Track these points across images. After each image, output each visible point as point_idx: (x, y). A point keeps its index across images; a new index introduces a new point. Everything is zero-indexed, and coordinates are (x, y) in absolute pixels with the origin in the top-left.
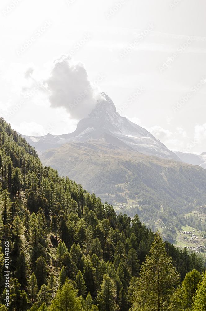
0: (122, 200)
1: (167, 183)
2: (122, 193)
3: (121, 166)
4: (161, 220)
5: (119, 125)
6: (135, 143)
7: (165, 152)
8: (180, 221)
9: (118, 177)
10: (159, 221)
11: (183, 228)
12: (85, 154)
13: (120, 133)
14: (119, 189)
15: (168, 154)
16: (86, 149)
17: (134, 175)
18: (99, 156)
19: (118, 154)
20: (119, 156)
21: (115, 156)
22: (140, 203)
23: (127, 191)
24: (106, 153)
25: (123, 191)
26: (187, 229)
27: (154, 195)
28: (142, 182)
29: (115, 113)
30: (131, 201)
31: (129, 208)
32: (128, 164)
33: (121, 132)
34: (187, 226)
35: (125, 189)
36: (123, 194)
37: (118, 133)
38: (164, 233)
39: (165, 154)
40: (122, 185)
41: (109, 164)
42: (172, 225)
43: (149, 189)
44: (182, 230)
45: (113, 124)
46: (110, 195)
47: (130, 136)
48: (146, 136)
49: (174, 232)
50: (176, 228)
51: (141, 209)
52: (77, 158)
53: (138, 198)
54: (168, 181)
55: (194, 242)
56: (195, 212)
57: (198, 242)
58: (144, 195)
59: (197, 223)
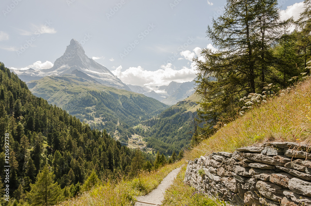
0: (92, 119)
1: (122, 106)
3: (90, 94)
4: (118, 131)
5: (87, 64)
6: (99, 77)
8: (131, 131)
9: (86, 102)
12: (62, 85)
14: (88, 111)
15: (122, 86)
16: (62, 81)
17: (99, 100)
18: (73, 87)
19: (87, 85)
21: (85, 87)
22: (103, 120)
23: (94, 112)
24: (78, 84)
25: (91, 112)
26: (135, 136)
27: (113, 114)
28: (105, 106)
29: (84, 56)
30: (96, 119)
31: (96, 124)
32: (94, 93)
33: (88, 70)
34: (135, 134)
36: (91, 114)
38: (120, 139)
39: (120, 86)
40: (90, 108)
41: (80, 92)
42: (126, 134)
43: (110, 110)
44: (132, 137)
45: (82, 63)
46: (82, 115)
49: (126, 139)
50: (128, 136)
51: (104, 124)
52: (55, 88)
53: (102, 116)
54: (122, 104)
55: (140, 144)
56: (140, 125)
57: (142, 144)
58: (106, 114)
59: (141, 132)
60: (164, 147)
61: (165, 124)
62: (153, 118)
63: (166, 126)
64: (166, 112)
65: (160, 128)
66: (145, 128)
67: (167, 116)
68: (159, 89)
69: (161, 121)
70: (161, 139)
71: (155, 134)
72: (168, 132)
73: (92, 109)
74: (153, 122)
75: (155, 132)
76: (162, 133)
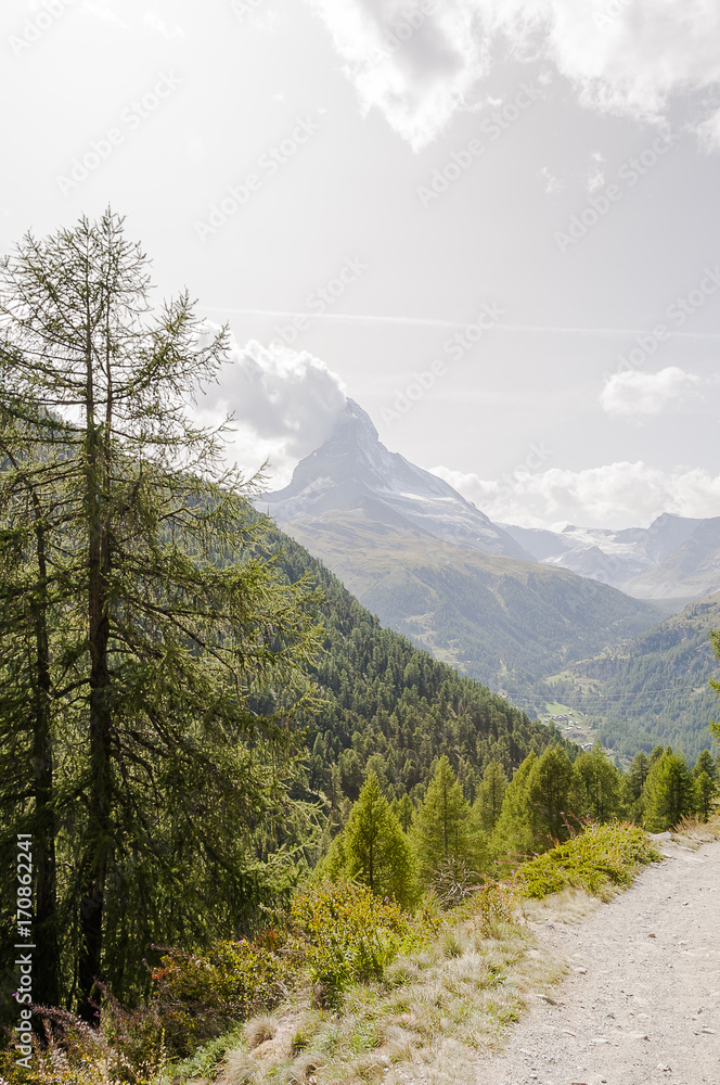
1: (506, 610)
2: (422, 635)
3: (414, 578)
4: (506, 692)
5: (385, 472)
6: (423, 511)
7: (489, 532)
8: (542, 694)
11: (548, 707)
12: (334, 550)
13: (389, 491)
15: (495, 535)
18: (364, 555)
19: (399, 547)
20: (402, 552)
22: (460, 658)
23: (431, 632)
24: (373, 545)
25: (423, 631)
26: (556, 710)
27: (484, 639)
28: (458, 612)
29: (375, 446)
33: (390, 488)
34: (556, 703)
35: (427, 626)
37: (385, 490)
39: (488, 537)
40: (419, 619)
41: (388, 573)
43: (473, 626)
44: (547, 712)
45: (372, 470)
47: (412, 496)
48: (445, 496)
50: (536, 709)
53: (456, 646)
54: (507, 606)
55: (574, 736)
56: (566, 673)
57: (582, 735)
58: (465, 639)
59: (573, 697)
61: (647, 676)
62: (608, 654)
63: (650, 682)
65: (632, 686)
68: (615, 541)
69: (636, 666)
70: (638, 721)
71: (618, 705)
72: (659, 700)
73: (422, 621)
74: (609, 667)
75: (616, 699)
76: (640, 704)
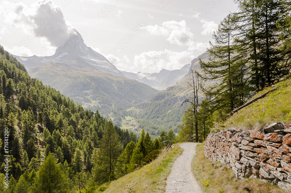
0: (88, 101)
1: (117, 90)
2: (88, 97)
3: (87, 79)
5: (86, 52)
6: (97, 64)
7: (116, 71)
8: (124, 113)
9: (85, 86)
10: (112, 114)
11: (126, 117)
12: (62, 70)
13: (86, 58)
14: (86, 94)
16: (63, 67)
17: (95, 85)
18: (72, 72)
19: (85, 71)
20: (86, 73)
21: (83, 73)
22: (100, 103)
23: (91, 96)
24: (77, 70)
25: (89, 95)
26: (128, 118)
27: (108, 98)
28: (101, 90)
29: (83, 44)
30: (94, 102)
31: (93, 106)
32: (92, 79)
33: (87, 57)
34: (128, 116)
35: (90, 94)
37: (85, 57)
38: (115, 120)
40: (88, 92)
41: (79, 77)
42: (119, 116)
43: (105, 94)
44: (125, 118)
45: (81, 51)
46: (80, 98)
47: (93, 60)
48: (104, 60)
49: (120, 120)
50: (121, 118)
51: (100, 107)
52: (56, 73)
53: (99, 99)
54: (117, 89)
55: (132, 125)
56: (133, 108)
57: (134, 125)
58: (102, 97)
59: (134, 114)
60: (154, 128)
61: (155, 107)
62: (145, 102)
63: (156, 109)
64: (157, 97)
65: (151, 111)
66: (138, 111)
67: (158, 100)
68: (151, 76)
69: (152, 105)
70: (152, 120)
71: (147, 116)
72: (158, 114)
73: (89, 92)
74: (145, 105)
75: (146, 114)
76: (153, 115)
